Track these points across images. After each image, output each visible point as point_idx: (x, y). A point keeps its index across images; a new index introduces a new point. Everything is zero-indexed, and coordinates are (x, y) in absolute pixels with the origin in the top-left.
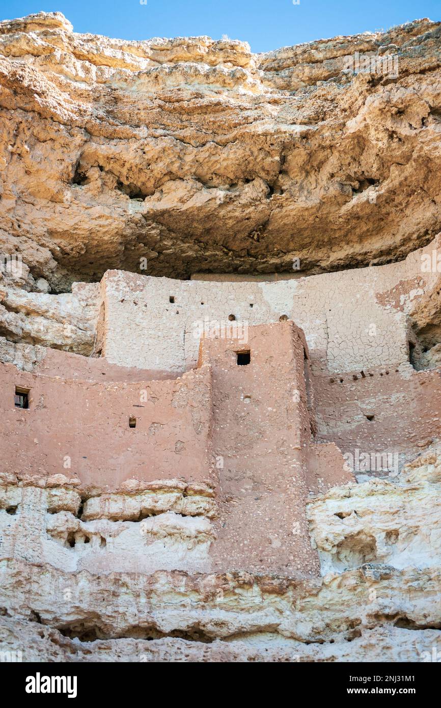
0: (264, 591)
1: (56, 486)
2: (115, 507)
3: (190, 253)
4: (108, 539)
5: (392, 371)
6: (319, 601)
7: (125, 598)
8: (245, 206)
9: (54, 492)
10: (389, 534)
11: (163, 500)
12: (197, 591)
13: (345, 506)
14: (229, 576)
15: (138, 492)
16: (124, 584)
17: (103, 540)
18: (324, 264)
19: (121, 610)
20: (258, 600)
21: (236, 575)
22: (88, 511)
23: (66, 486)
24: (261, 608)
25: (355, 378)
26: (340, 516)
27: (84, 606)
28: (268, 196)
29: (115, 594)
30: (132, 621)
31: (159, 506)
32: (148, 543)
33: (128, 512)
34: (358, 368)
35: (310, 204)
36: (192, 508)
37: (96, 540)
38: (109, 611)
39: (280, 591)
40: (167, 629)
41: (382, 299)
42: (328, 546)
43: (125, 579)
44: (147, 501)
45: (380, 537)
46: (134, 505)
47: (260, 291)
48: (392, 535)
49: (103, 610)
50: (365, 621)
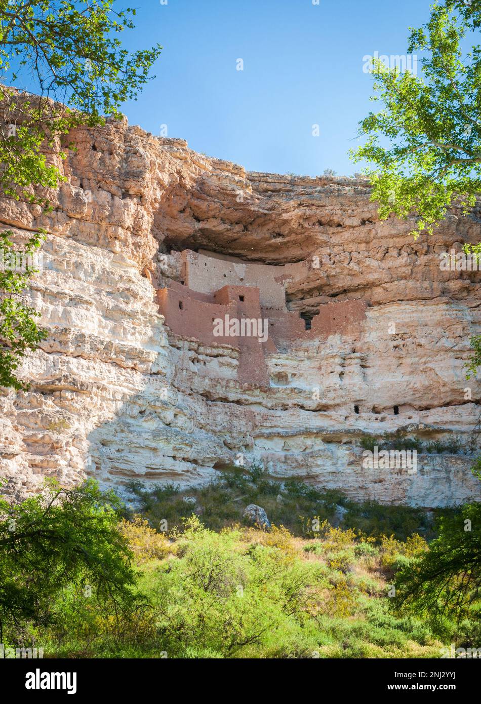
0: (261, 391)
1: (193, 342)
2: (208, 351)
3: (205, 243)
4: (207, 363)
5: (280, 309)
6: (275, 396)
7: (219, 387)
8: (235, 233)
9: (192, 344)
10: (292, 374)
11: (226, 352)
12: (242, 388)
13: (279, 362)
14: (253, 385)
15: (218, 347)
16: (220, 383)
17: (205, 363)
18: (249, 257)
19: (218, 391)
20: (258, 394)
21: (255, 385)
22: (199, 351)
23: (196, 342)
24: (258, 396)
25: (267, 309)
26: (276, 364)
27: (207, 389)
28: (243, 231)
29: (216, 386)
30: (220, 396)
31: (225, 354)
32: (220, 367)
33: (213, 354)
34: (269, 305)
35: (257, 238)
36: (234, 356)
37: (202, 363)
38: (214, 391)
39: (265, 392)
40: (231, 400)
41: (276, 280)
42: (272, 375)
43: (220, 381)
44: (220, 351)
45: (290, 375)
46: (215, 351)
47: (233, 267)
48: (294, 375)
49: (211, 391)
50: (290, 405)
